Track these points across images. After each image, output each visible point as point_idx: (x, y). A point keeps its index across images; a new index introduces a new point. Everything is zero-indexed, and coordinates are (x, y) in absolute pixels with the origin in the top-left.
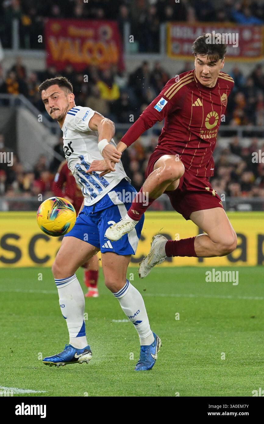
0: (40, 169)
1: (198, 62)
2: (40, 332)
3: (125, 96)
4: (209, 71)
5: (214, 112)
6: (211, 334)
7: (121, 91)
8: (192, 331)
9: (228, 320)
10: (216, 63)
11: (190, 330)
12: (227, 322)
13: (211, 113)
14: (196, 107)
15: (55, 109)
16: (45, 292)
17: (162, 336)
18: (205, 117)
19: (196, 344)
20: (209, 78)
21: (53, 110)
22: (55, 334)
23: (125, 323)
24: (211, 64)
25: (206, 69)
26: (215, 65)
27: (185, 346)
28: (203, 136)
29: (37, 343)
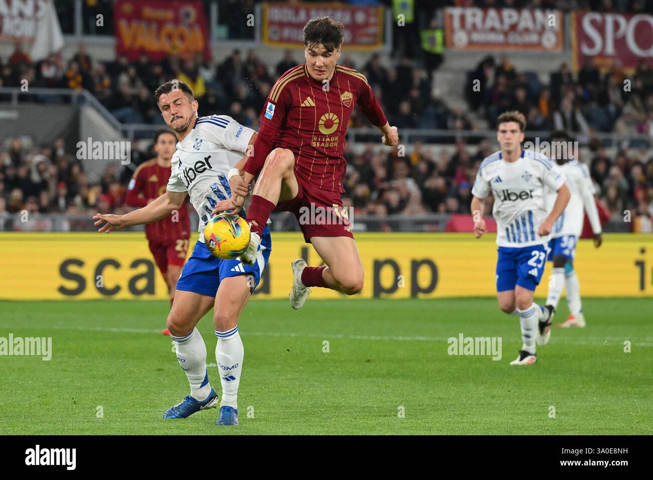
0: (108, 180)
1: (310, 54)
2: (109, 378)
3: (212, 92)
4: (324, 63)
5: (331, 114)
6: (317, 381)
7: (207, 85)
8: (295, 377)
9: (337, 364)
10: (331, 53)
11: (291, 376)
12: (337, 367)
13: (327, 115)
14: (306, 107)
15: (178, 117)
16: (114, 330)
17: (258, 384)
18: (319, 119)
19: (299, 393)
20: (324, 71)
21: (176, 118)
22: (126, 381)
23: (212, 367)
24: (324, 55)
25: (320, 61)
26: (330, 55)
27: (286, 397)
28: (316, 144)
29: (106, 392)
